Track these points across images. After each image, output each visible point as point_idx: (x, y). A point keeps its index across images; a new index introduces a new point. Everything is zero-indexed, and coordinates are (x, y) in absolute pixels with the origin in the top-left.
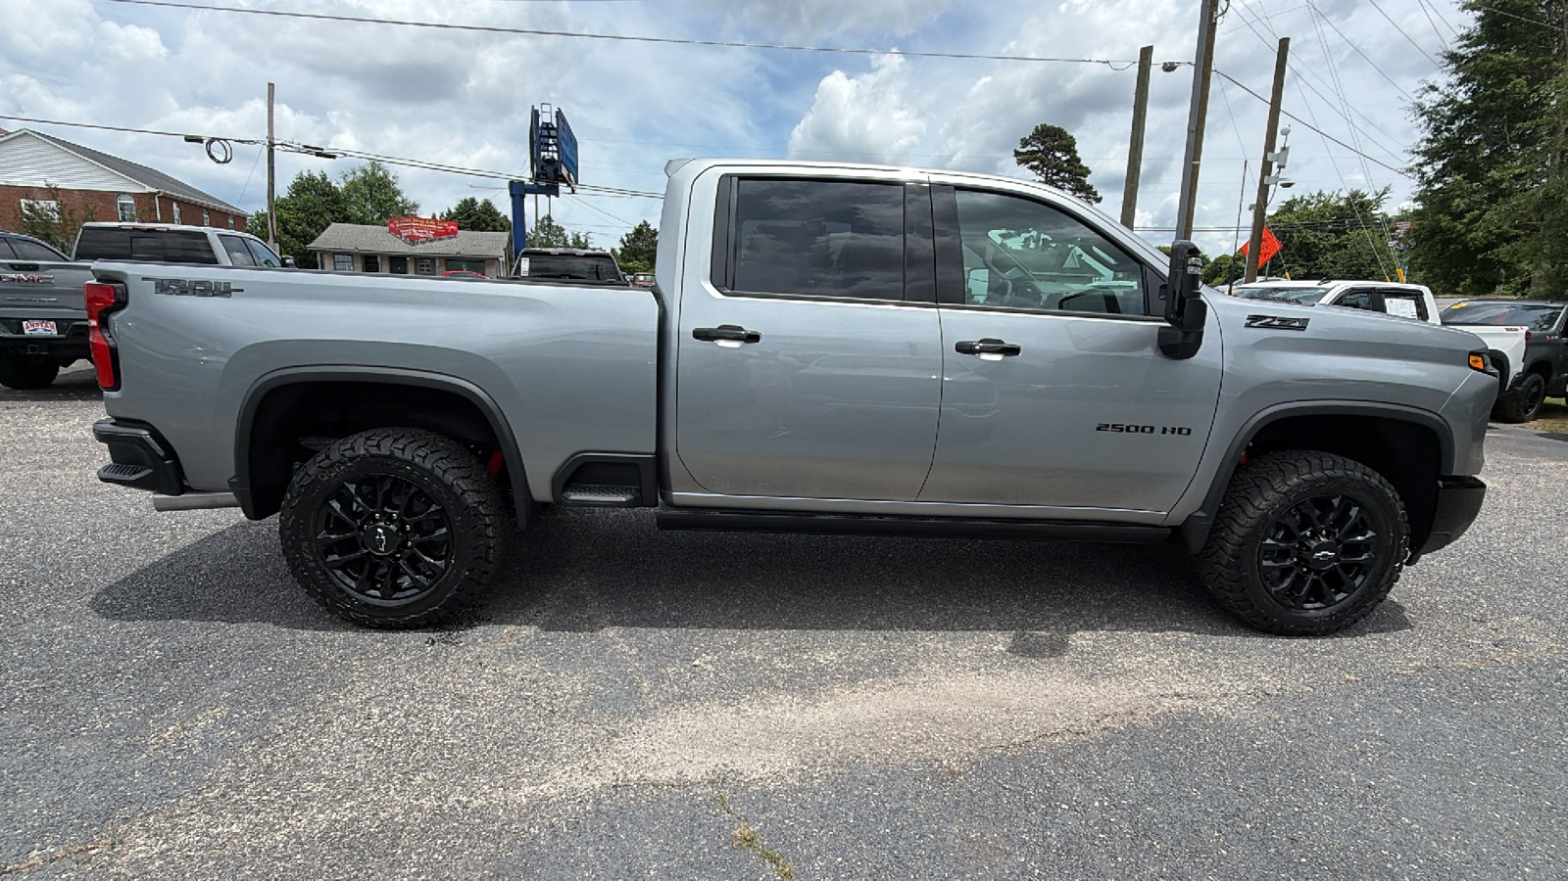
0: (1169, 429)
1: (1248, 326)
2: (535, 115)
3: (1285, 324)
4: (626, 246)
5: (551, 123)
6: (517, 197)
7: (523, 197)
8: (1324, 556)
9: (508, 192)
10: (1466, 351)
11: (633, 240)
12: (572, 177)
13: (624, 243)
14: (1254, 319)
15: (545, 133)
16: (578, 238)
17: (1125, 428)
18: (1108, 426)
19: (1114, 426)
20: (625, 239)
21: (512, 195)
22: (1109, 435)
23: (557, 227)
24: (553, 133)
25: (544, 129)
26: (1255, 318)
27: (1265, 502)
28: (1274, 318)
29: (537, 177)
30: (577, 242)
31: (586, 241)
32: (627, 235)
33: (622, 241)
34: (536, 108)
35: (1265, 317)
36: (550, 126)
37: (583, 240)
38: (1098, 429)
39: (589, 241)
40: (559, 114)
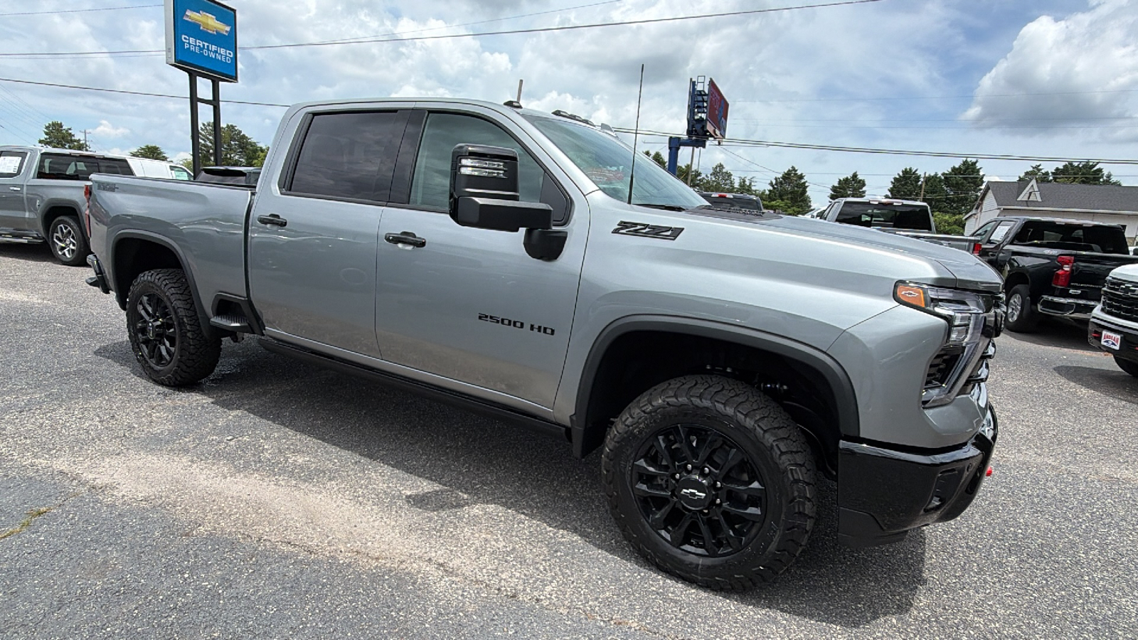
0: (536, 326)
1: (616, 231)
2: (693, 84)
3: (656, 232)
4: (774, 188)
5: (704, 91)
6: (673, 149)
7: (678, 149)
8: (692, 494)
9: (667, 145)
10: (893, 279)
11: (781, 183)
12: (718, 132)
13: (773, 186)
14: (626, 227)
15: (700, 98)
16: (744, 181)
17: (500, 320)
18: (487, 317)
19: (491, 317)
20: (774, 182)
21: (670, 148)
22: (488, 324)
23: (726, 173)
24: (705, 98)
25: (699, 95)
26: (624, 225)
27: (632, 418)
28: (646, 226)
29: (689, 132)
30: (743, 184)
31: (750, 184)
32: (776, 179)
33: (771, 184)
34: (693, 80)
35: (636, 224)
36: (703, 93)
37: (747, 183)
38: (480, 318)
39: (753, 184)
40: (712, 84)
